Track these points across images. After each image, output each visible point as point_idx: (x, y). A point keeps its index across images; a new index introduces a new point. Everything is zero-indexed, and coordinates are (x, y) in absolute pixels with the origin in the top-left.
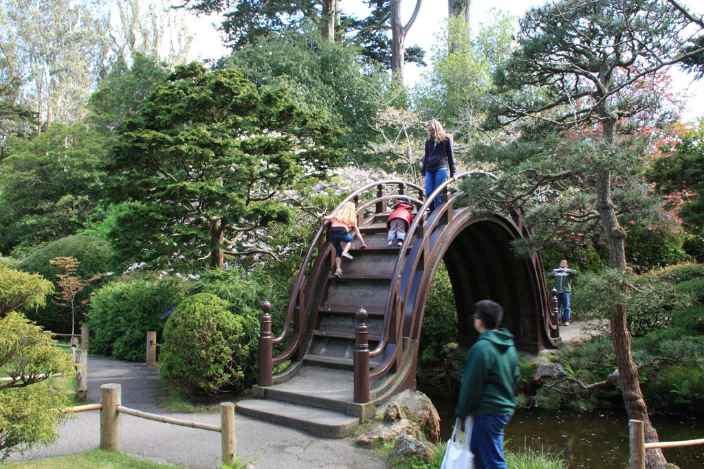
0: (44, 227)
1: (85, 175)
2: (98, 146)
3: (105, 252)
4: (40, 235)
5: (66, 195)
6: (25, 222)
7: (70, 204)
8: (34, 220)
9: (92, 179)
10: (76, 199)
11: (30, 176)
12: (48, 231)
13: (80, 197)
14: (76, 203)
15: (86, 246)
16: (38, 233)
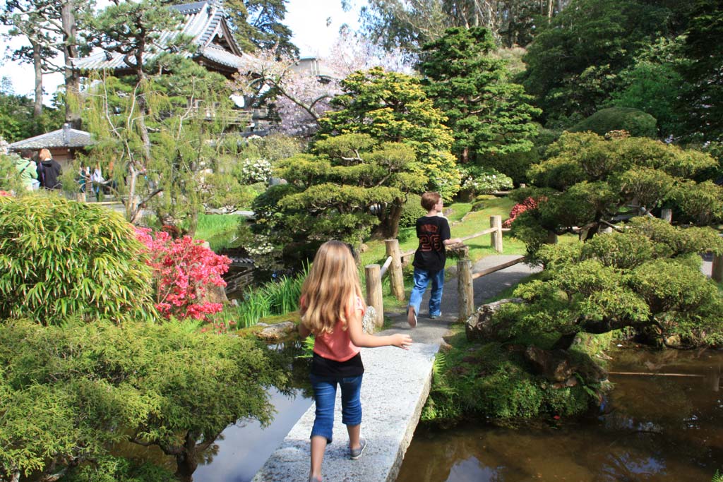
0: (569, 100)
1: (607, 43)
2: (618, 13)
3: (642, 122)
4: (565, 106)
5: (589, 66)
6: (553, 96)
7: (592, 75)
8: (561, 93)
9: (613, 47)
10: (599, 69)
11: (557, 51)
12: (573, 102)
13: (602, 67)
14: (598, 73)
15: (624, 117)
16: (564, 104)
